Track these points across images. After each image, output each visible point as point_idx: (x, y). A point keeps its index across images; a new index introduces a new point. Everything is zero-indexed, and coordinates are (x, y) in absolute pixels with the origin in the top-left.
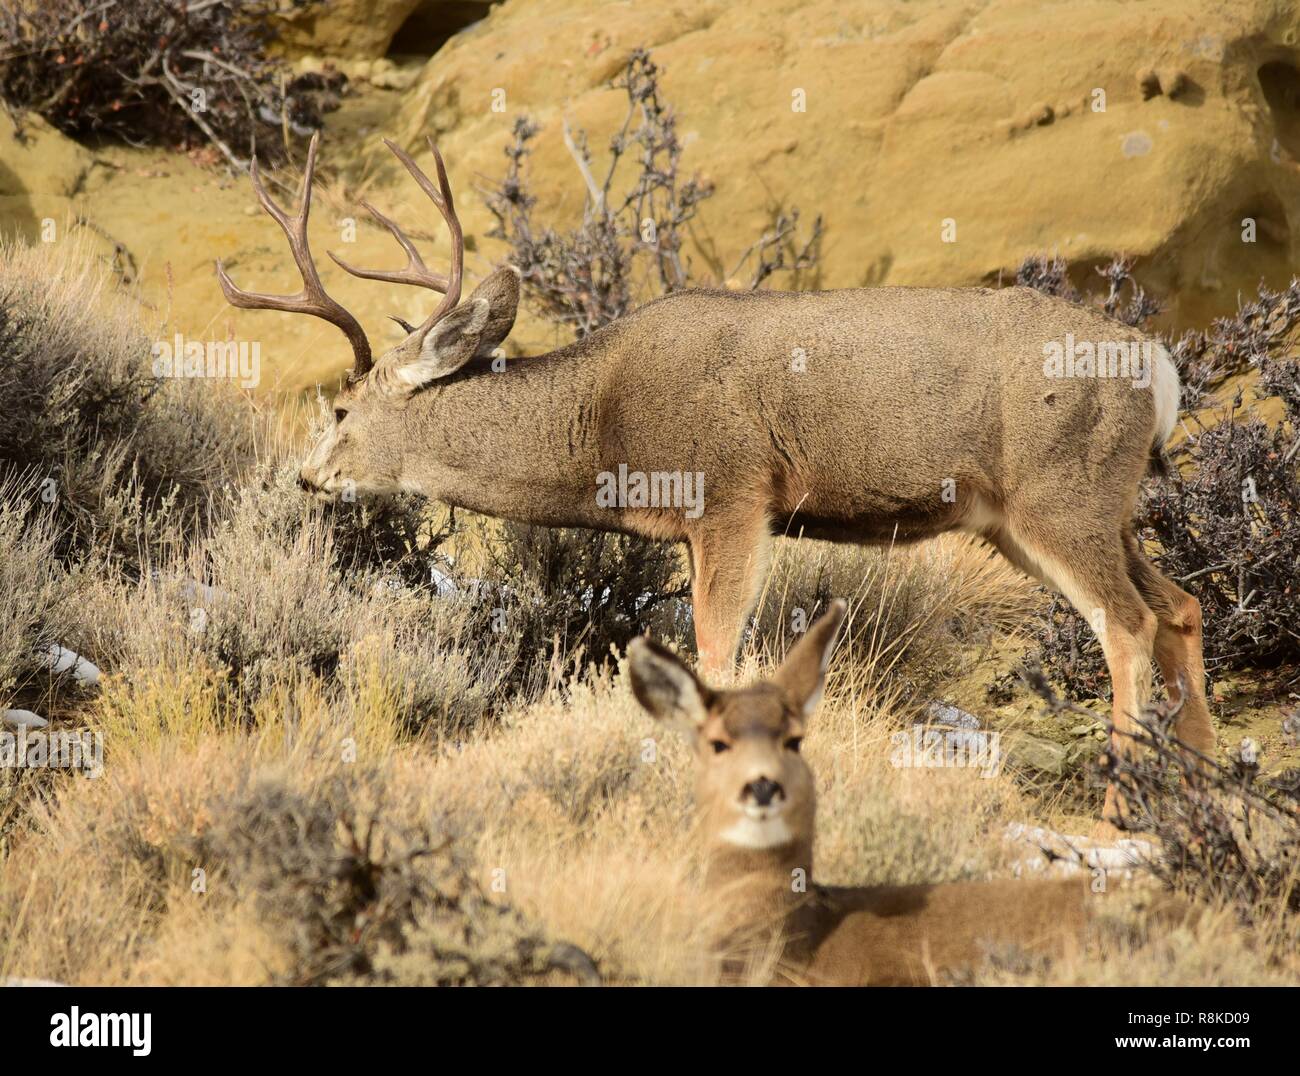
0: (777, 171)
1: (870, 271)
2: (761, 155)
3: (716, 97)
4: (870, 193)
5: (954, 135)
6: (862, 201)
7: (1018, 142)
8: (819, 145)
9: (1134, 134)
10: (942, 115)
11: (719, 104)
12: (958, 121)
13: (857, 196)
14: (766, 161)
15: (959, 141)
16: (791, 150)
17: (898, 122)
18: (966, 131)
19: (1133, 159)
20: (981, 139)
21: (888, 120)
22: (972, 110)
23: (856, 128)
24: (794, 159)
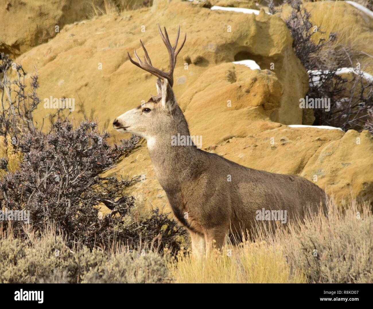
0: (82, 93)
1: (105, 124)
2: (78, 87)
3: (71, 68)
4: (106, 99)
5: (129, 79)
6: (104, 101)
7: (148, 80)
8: (94, 83)
9: (180, 77)
10: (127, 72)
11: (71, 71)
12: (131, 74)
13: (103, 100)
14: (80, 89)
15: (130, 81)
16: (86, 85)
17: (114, 75)
18: (133, 77)
19: (180, 85)
20: (137, 80)
21: (112, 74)
22: (135, 70)
23: (103, 77)
24: (87, 88)
